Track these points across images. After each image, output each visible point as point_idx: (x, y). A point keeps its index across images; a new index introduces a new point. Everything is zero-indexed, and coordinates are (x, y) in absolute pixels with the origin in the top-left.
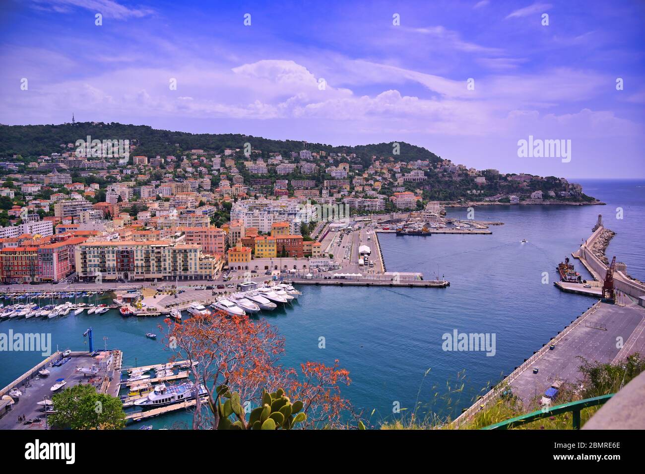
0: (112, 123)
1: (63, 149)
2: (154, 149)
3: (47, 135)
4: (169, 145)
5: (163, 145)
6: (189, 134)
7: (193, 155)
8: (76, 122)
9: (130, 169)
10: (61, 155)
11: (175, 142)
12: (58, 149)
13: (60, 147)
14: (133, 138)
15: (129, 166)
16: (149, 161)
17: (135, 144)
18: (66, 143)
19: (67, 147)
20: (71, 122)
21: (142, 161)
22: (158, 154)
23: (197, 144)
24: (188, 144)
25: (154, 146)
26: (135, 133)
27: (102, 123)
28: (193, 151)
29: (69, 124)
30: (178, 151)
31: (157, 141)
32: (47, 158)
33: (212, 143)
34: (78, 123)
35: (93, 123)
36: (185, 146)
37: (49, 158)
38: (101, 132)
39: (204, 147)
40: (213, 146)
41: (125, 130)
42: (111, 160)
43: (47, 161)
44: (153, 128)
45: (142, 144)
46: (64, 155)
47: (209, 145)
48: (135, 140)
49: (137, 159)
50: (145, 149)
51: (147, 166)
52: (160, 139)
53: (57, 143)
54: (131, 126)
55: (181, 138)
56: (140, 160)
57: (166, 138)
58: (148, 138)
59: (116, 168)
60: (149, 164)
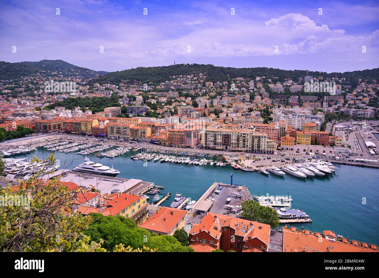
0: (194, 64)
1: (170, 79)
2: (216, 77)
3: (163, 72)
4: (223, 75)
5: (220, 75)
6: (235, 68)
7: (237, 80)
8: (176, 64)
9: (204, 89)
10: (170, 82)
11: (227, 74)
12: (169, 79)
13: (169, 78)
14: (204, 72)
15: (204, 88)
16: (213, 85)
17: (205, 75)
18: (172, 76)
19: (172, 77)
20: (174, 64)
21: (210, 85)
22: (218, 81)
23: (239, 74)
24: (234, 74)
25: (215, 76)
26: (205, 69)
27: (188, 64)
28: (237, 78)
29: (172, 65)
30: (229, 79)
31: (217, 73)
32: (164, 84)
33: (248, 73)
34: (177, 65)
35: (184, 64)
36: (232, 76)
37: (165, 84)
38: (188, 69)
39: (244, 76)
40: (248, 75)
41: (200, 67)
42: (194, 84)
43: (164, 85)
44: (215, 66)
45: (209, 75)
46: (171, 82)
47: (246, 74)
48: (206, 73)
49: (207, 84)
50: (211, 78)
51: (213, 87)
52: (218, 72)
53: (168, 76)
54: (203, 65)
55: (231, 71)
56: (209, 84)
57: (222, 71)
58: (212, 72)
59: (197, 89)
60: (214, 86)
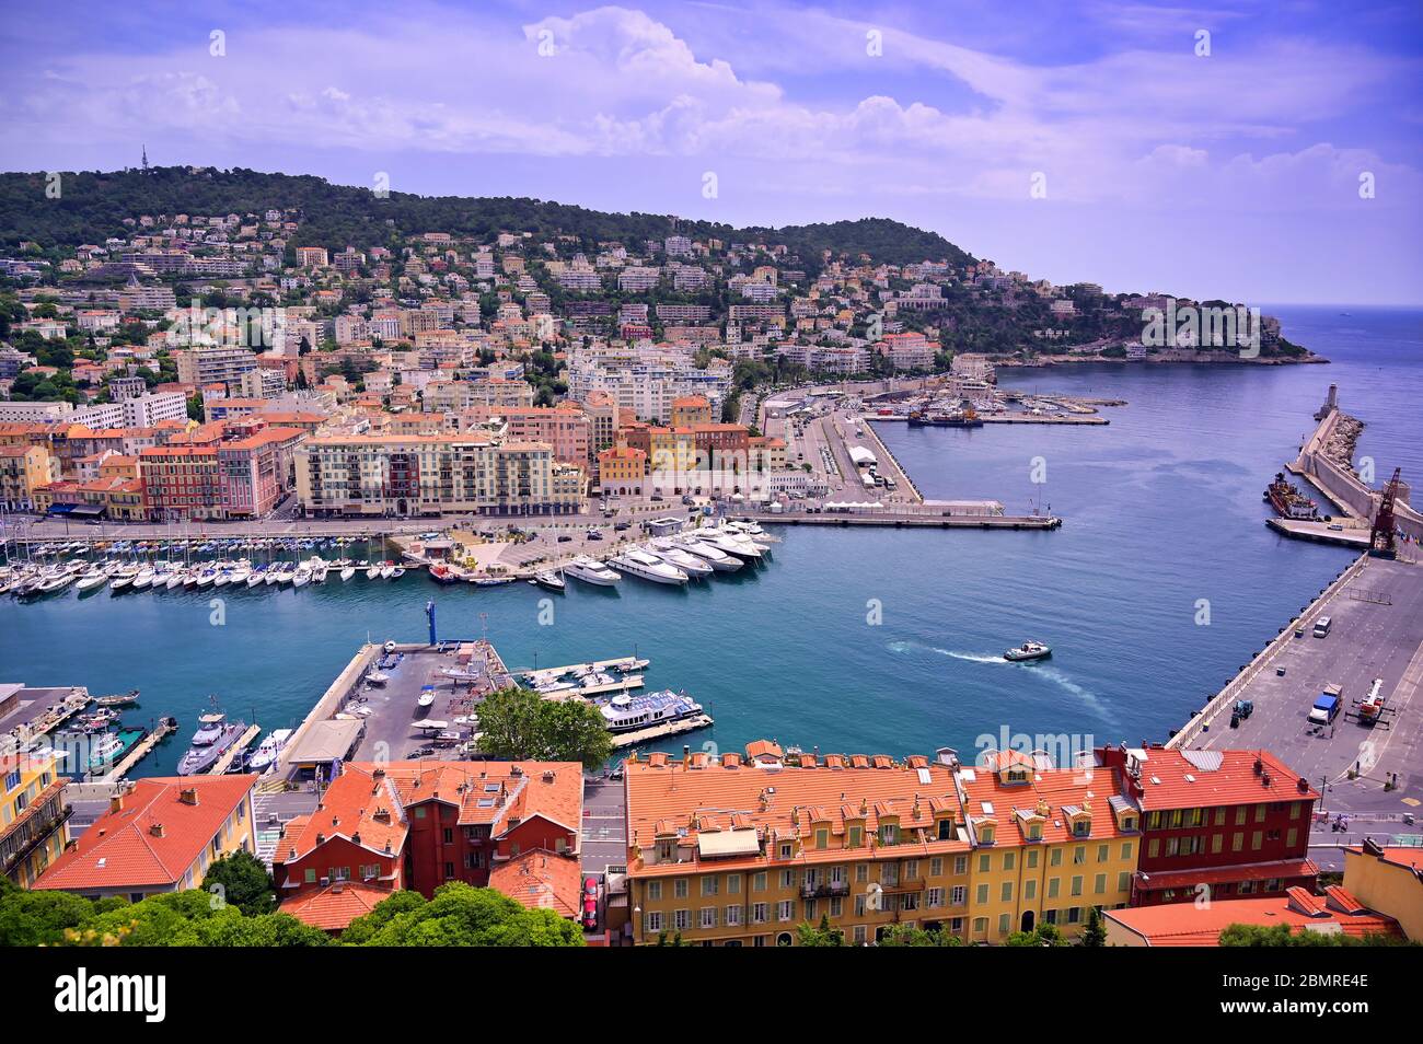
0: (237, 170)
1: (130, 229)
2: (340, 230)
3: (89, 196)
4: (371, 221)
5: (358, 222)
6: (414, 197)
7: (427, 245)
8: (151, 166)
9: (293, 276)
10: (128, 244)
11: (383, 216)
12: (120, 228)
13: (122, 224)
14: (287, 206)
15: (289, 271)
16: (331, 259)
17: (293, 219)
18: (136, 215)
19: (138, 224)
20: (140, 167)
21: (315, 259)
22: (348, 243)
23: (435, 221)
24: (415, 219)
25: (338, 224)
26: (290, 194)
27: (212, 170)
28: (426, 236)
29: (135, 171)
30: (394, 237)
31: (345, 212)
32: (97, 250)
33: (468, 219)
34: (157, 168)
35: (190, 168)
36: (407, 226)
37: (101, 251)
38: (211, 189)
39: (451, 227)
40: (470, 225)
41: (266, 186)
42: (245, 256)
43: (99, 257)
44: (331, 182)
45: (310, 220)
46: (135, 244)
47: (461, 223)
48: (294, 211)
49: (304, 254)
50: (320, 231)
51: (328, 269)
52: (349, 208)
53: (115, 215)
54: (279, 177)
55: (398, 206)
56: (311, 257)
57: (363, 206)
58: (323, 206)
59: (262, 275)
60: (333, 266)
